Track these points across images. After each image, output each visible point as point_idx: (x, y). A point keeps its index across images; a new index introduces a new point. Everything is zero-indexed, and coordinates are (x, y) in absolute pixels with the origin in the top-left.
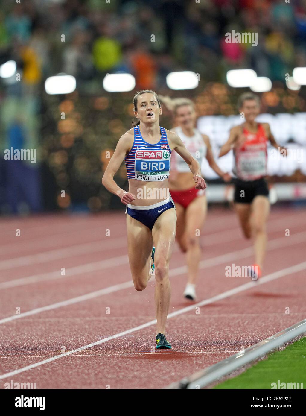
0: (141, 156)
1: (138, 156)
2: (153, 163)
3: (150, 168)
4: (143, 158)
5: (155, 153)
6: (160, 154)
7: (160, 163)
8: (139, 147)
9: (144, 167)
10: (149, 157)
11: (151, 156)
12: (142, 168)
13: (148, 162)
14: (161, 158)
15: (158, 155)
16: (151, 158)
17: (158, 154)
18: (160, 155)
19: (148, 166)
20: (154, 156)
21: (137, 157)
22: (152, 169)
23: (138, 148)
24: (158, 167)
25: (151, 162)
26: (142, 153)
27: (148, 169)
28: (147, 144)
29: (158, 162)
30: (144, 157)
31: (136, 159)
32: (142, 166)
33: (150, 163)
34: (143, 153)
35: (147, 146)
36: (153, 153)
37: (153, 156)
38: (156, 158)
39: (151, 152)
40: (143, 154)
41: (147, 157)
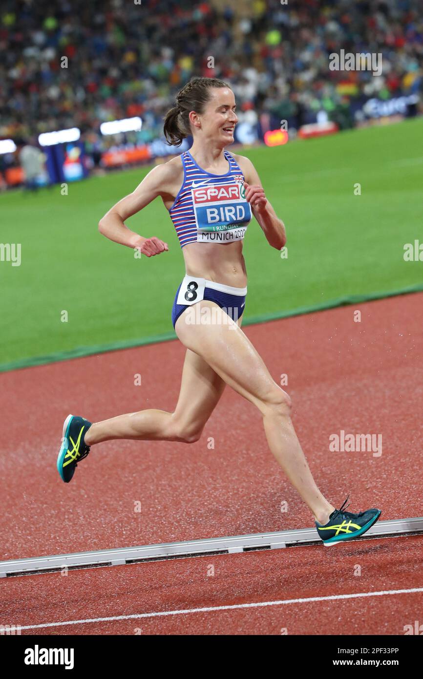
0: (204, 197)
1: (198, 200)
2: (227, 209)
3: (223, 219)
4: (207, 201)
5: (227, 188)
6: (235, 190)
7: (238, 207)
8: (196, 183)
9: (213, 218)
10: (219, 197)
11: (220, 195)
12: (209, 221)
13: (218, 207)
14: (239, 198)
15: (233, 192)
16: (223, 198)
17: (232, 190)
18: (236, 193)
19: (219, 214)
20: (226, 194)
21: (196, 202)
22: (228, 219)
23: (194, 185)
24: (235, 214)
25: (224, 206)
26: (204, 192)
27: (220, 220)
28: (210, 176)
29: (235, 205)
30: (209, 198)
31: (195, 206)
32: (209, 216)
33: (221, 209)
34: (206, 191)
35: (210, 179)
36: (222, 190)
37: (223, 195)
38: (230, 199)
39: (219, 189)
40: (206, 194)
41: (214, 199)
